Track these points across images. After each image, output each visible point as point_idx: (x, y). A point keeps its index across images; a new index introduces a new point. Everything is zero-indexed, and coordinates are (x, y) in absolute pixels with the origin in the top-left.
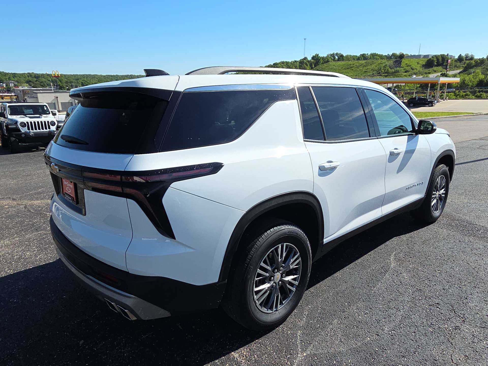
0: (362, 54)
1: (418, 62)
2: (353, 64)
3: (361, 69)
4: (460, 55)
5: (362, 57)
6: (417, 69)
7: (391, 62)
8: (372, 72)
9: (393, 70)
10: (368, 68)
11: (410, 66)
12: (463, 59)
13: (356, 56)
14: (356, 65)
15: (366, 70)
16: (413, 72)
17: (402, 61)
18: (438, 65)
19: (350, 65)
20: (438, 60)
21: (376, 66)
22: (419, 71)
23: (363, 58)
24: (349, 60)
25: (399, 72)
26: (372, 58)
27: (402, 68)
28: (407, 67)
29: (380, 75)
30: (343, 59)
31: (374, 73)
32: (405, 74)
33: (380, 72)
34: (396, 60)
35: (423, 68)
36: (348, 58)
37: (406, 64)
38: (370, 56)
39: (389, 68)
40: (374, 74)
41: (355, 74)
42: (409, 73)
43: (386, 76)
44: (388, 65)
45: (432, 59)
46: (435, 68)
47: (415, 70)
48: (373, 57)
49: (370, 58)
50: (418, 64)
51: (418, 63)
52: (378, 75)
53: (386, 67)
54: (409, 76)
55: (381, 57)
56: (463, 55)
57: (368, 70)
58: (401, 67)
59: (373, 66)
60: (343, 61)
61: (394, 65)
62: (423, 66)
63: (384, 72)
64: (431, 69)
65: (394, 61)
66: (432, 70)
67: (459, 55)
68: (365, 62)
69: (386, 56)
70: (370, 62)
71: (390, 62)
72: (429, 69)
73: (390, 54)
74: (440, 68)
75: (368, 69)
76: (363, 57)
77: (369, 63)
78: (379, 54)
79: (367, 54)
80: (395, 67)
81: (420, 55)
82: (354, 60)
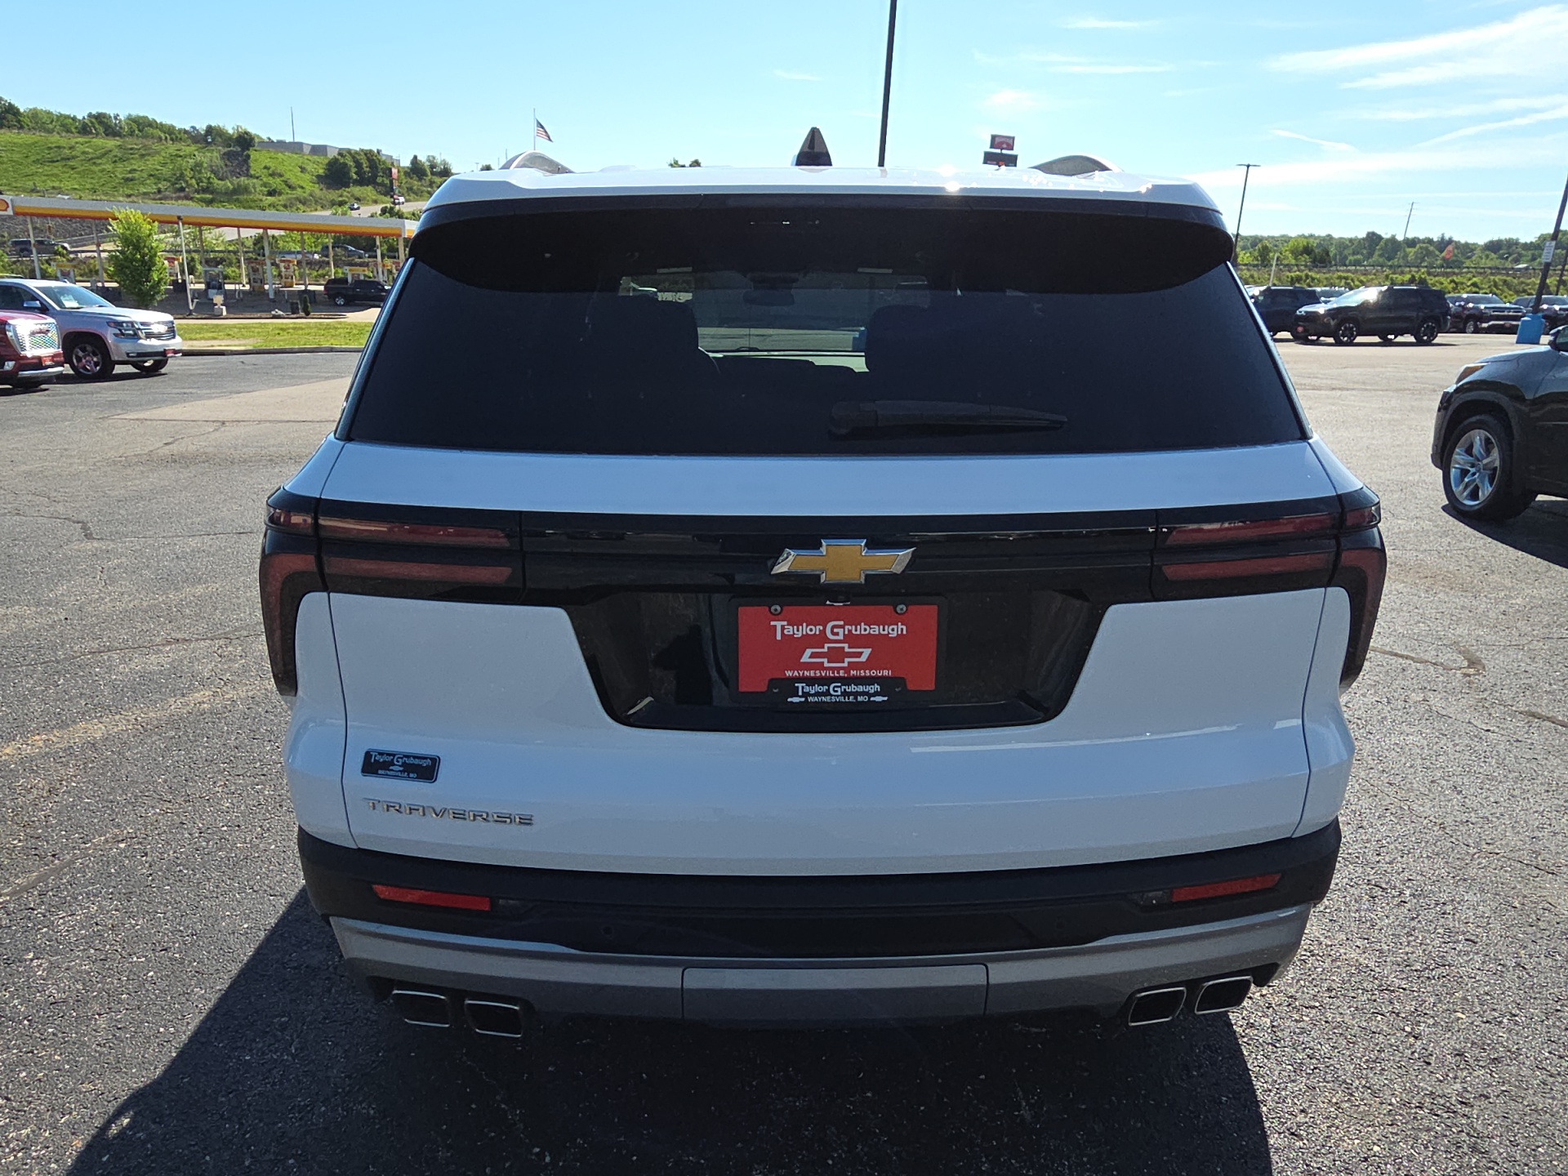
0: (94, 112)
1: (300, 164)
2: (70, 148)
3: (109, 167)
4: (415, 157)
5: (97, 126)
6: (302, 188)
7: (212, 157)
8: (155, 184)
9: (229, 184)
10: (135, 167)
11: (281, 175)
12: (425, 171)
13: (74, 119)
14: (84, 153)
15: (130, 176)
16: (294, 196)
17: (248, 156)
18: (362, 181)
19: (59, 147)
20: (358, 165)
21: (164, 165)
22: (311, 195)
23: (101, 130)
24: (50, 131)
25: (250, 193)
26: (137, 132)
27: (255, 181)
28: (271, 178)
29: (187, 198)
30: (19, 121)
31: (160, 186)
32: (271, 199)
33: (184, 185)
34: (229, 152)
35: (322, 186)
36: (39, 121)
37: (265, 168)
38: (127, 124)
39: (212, 176)
40: (162, 190)
41: (88, 186)
42: (281, 198)
43: (209, 203)
44: (205, 165)
45: (341, 161)
46: (357, 190)
47: (299, 190)
48: (139, 130)
49: (132, 133)
50: (302, 172)
51: (303, 170)
52: (178, 194)
53: (200, 172)
54: (285, 206)
55: (172, 133)
56: (422, 158)
57: (136, 175)
58: (251, 176)
59: (152, 163)
60: (19, 129)
61: (226, 165)
62: (320, 179)
63: (196, 186)
64: (345, 193)
65: (224, 154)
66: (349, 195)
67: (412, 157)
68: (119, 143)
69: (186, 132)
70: (136, 147)
71: (209, 154)
72: (340, 191)
73: (202, 127)
74: (368, 191)
75: (135, 170)
76: (101, 124)
77: (131, 149)
78: (161, 124)
79: (116, 118)
80: (232, 176)
81: (301, 144)
82: (68, 131)
